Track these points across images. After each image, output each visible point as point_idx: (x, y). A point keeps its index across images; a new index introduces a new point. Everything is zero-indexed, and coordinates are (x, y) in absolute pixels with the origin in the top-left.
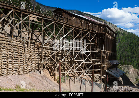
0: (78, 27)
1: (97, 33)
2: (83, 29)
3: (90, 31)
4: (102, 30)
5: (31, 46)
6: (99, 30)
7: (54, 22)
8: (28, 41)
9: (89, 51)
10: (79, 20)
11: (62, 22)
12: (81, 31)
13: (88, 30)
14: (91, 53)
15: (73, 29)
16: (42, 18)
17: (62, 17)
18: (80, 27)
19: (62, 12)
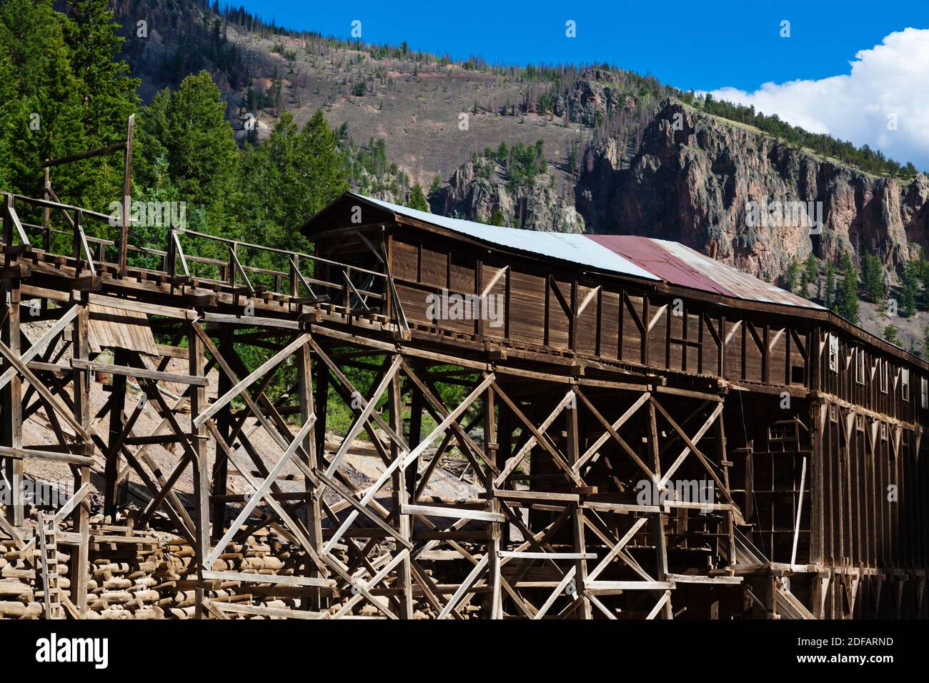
0: (537, 356)
1: (731, 398)
2: (592, 373)
3: (655, 382)
4: (777, 368)
5: (100, 579)
6: (754, 364)
7: (303, 340)
8: (70, 538)
9: (650, 584)
10: (551, 285)
11: (376, 325)
12: (571, 395)
13: (640, 376)
14: (665, 599)
15: (489, 379)
16: (193, 314)
17: (380, 285)
18: (559, 360)
19: (377, 237)
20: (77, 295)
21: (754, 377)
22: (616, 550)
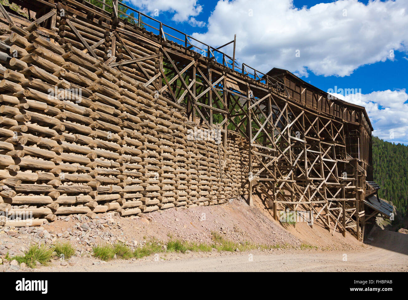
0: (311, 109)
1: (345, 124)
2: (321, 114)
3: (332, 118)
4: (353, 119)
5: (228, 143)
6: (349, 117)
7: (269, 95)
8: (223, 131)
9: (332, 160)
10: (314, 95)
11: (282, 95)
12: (317, 118)
13: (329, 116)
14: (336, 164)
15: (303, 112)
16: (248, 84)
17: (282, 86)
18: (315, 110)
19: (281, 77)
20: (224, 73)
21: (349, 120)
22: (326, 153)
